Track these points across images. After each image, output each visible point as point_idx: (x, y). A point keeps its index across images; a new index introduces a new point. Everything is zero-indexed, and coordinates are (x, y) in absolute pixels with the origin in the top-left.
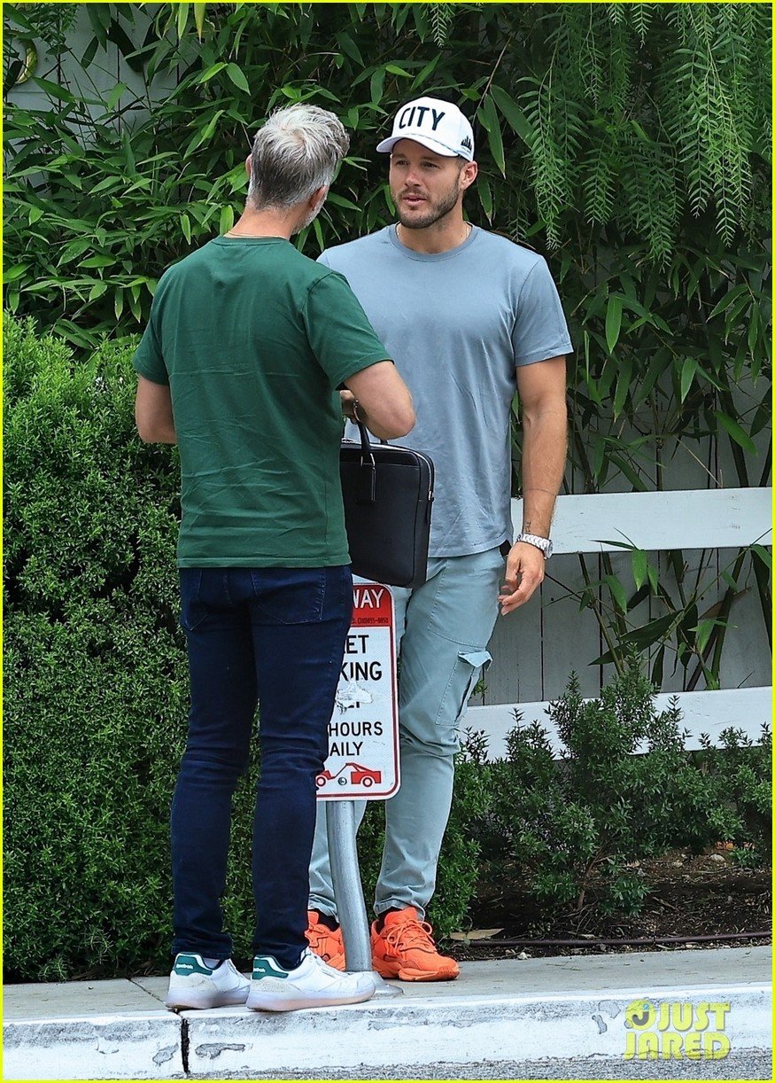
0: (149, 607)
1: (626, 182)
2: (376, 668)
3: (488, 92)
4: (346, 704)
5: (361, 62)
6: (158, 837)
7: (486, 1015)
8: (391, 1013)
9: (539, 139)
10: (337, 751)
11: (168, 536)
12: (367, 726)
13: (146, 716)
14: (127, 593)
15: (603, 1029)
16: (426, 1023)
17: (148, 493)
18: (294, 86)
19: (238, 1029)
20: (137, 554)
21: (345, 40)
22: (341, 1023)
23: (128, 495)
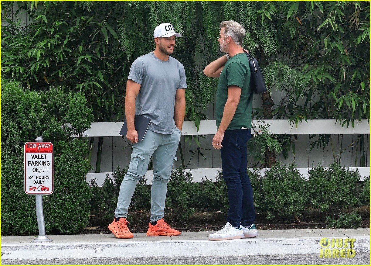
0: (10, 147)
1: (138, 46)
2: (48, 163)
3: (105, 24)
4: (41, 171)
5: (76, 16)
6: (12, 202)
7: (68, 247)
8: (45, 246)
9: (123, 36)
10: (38, 182)
11: (15, 130)
12: (46, 177)
13: (9, 173)
14: (5, 143)
15: (96, 251)
16: (53, 249)
17: (11, 119)
18: (58, 21)
19: (7, 249)
20: (8, 134)
21: (73, 11)
22: (32, 248)
23: (6, 120)
